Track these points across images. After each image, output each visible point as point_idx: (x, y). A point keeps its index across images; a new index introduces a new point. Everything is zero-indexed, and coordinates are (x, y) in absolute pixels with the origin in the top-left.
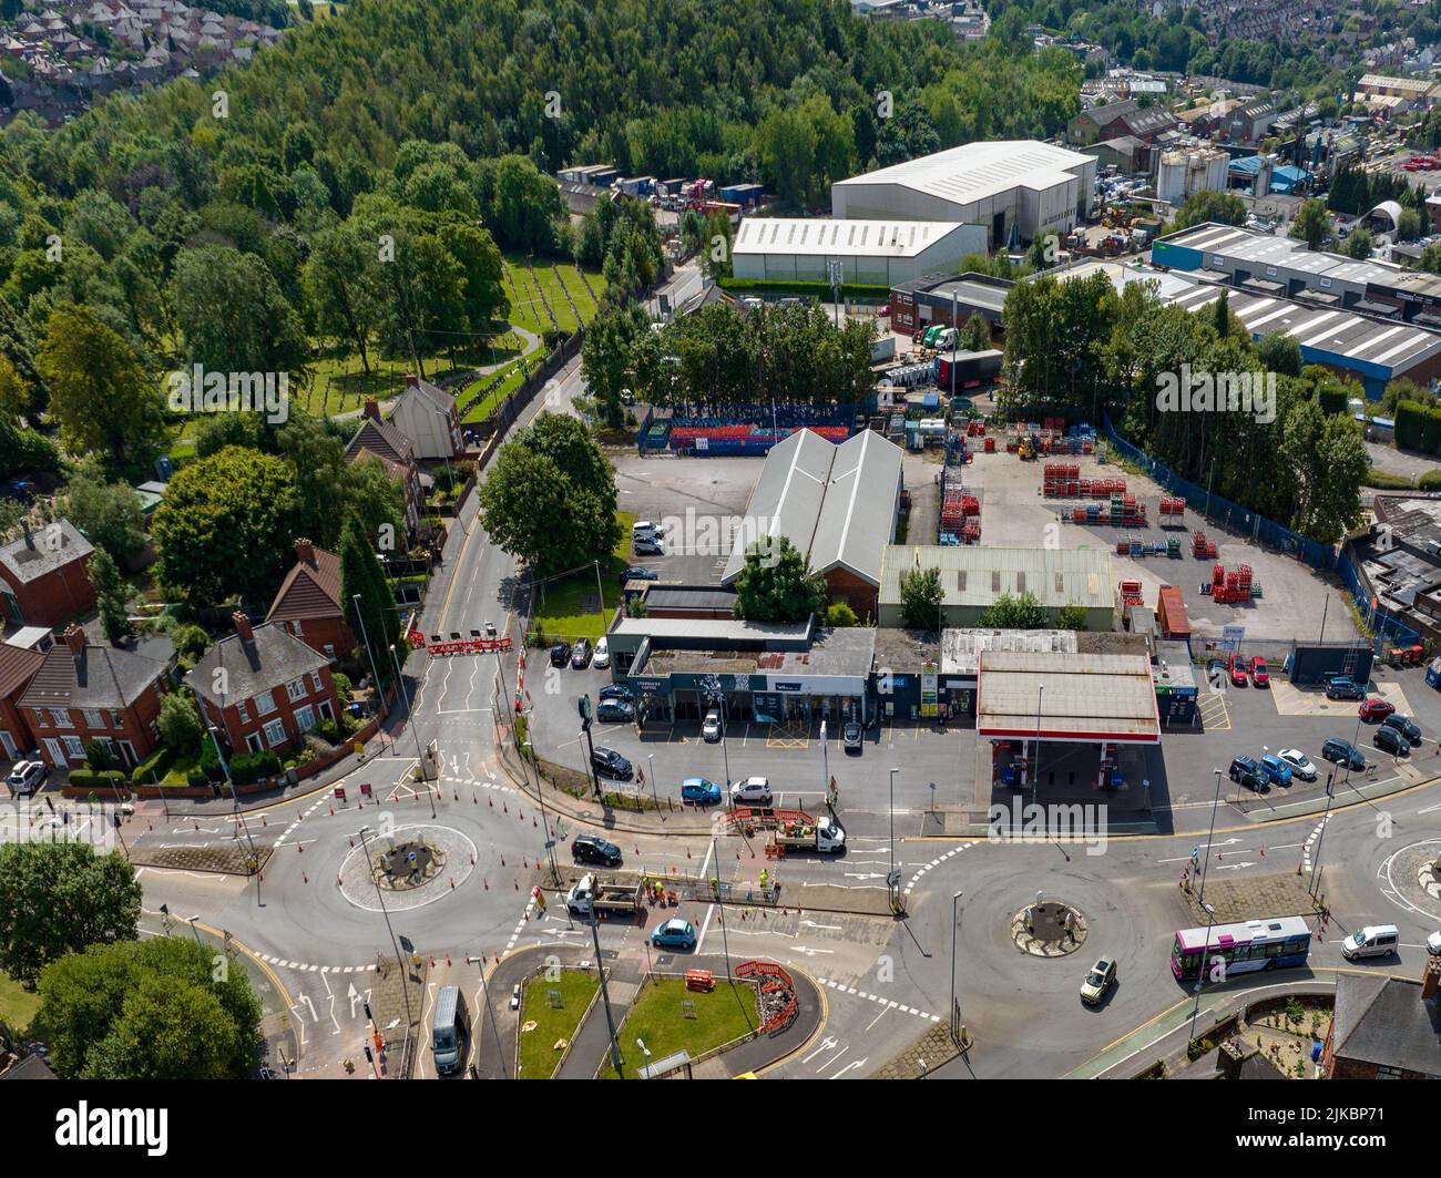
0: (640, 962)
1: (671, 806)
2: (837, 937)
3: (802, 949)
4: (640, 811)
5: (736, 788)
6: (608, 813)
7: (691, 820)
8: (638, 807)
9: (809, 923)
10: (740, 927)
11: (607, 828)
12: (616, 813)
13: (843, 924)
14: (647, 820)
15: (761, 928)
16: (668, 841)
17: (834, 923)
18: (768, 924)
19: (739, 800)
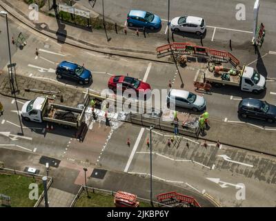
0: (77, 173)
1: (116, 28)
2: (248, 174)
3: (216, 181)
4: (89, 29)
5: (175, 22)
6: (61, 27)
7: (133, 43)
8: (87, 25)
9: (225, 157)
10: (165, 151)
11: (61, 41)
12: (68, 28)
13: (255, 162)
14: (94, 38)
15: (183, 155)
16: (111, 60)
17: (247, 161)
18: (190, 153)
19: (176, 31)
